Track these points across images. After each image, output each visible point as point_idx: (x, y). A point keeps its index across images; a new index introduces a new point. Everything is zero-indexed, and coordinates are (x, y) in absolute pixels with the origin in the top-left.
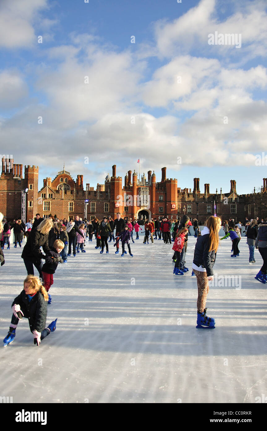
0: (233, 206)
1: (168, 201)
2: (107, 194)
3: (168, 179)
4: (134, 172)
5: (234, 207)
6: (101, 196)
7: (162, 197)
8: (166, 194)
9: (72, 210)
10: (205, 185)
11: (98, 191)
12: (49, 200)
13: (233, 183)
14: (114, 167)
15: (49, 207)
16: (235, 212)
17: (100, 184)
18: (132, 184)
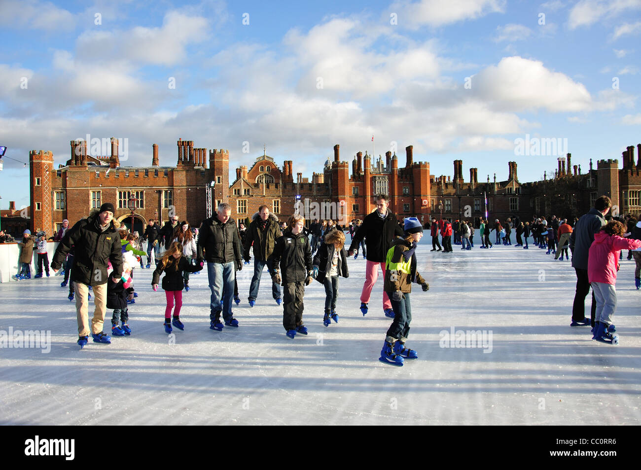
0: (513, 199)
1: (416, 194)
2: (327, 187)
3: (415, 163)
4: (366, 155)
5: (513, 201)
6: (318, 190)
7: (407, 190)
8: (413, 184)
9: (278, 211)
10: (471, 170)
11: (315, 184)
12: (244, 198)
13: (513, 166)
14: (336, 148)
15: (245, 208)
16: (516, 208)
17: (317, 172)
18: (363, 172)
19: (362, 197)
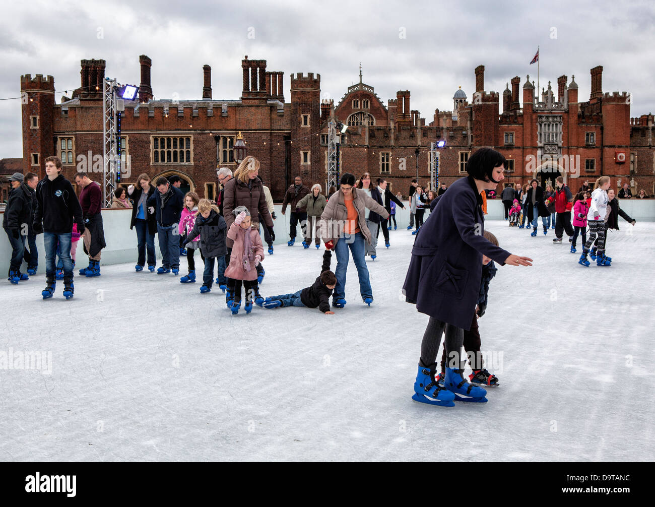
1: (607, 144)
2: (464, 133)
3: (607, 94)
4: (528, 81)
6: (450, 138)
7: (592, 137)
8: (602, 129)
14: (479, 71)
18: (522, 109)
19: (519, 148)
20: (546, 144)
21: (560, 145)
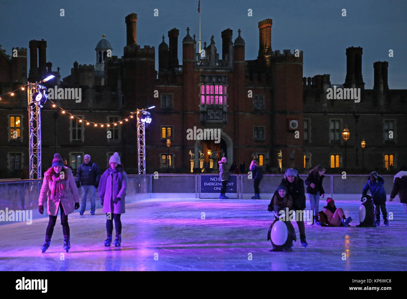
2: (113, 93)
3: (277, 52)
4: (188, 34)
7: (261, 101)
8: (272, 91)
10: (376, 65)
18: (181, 66)
20: (209, 109)
21: (225, 109)
